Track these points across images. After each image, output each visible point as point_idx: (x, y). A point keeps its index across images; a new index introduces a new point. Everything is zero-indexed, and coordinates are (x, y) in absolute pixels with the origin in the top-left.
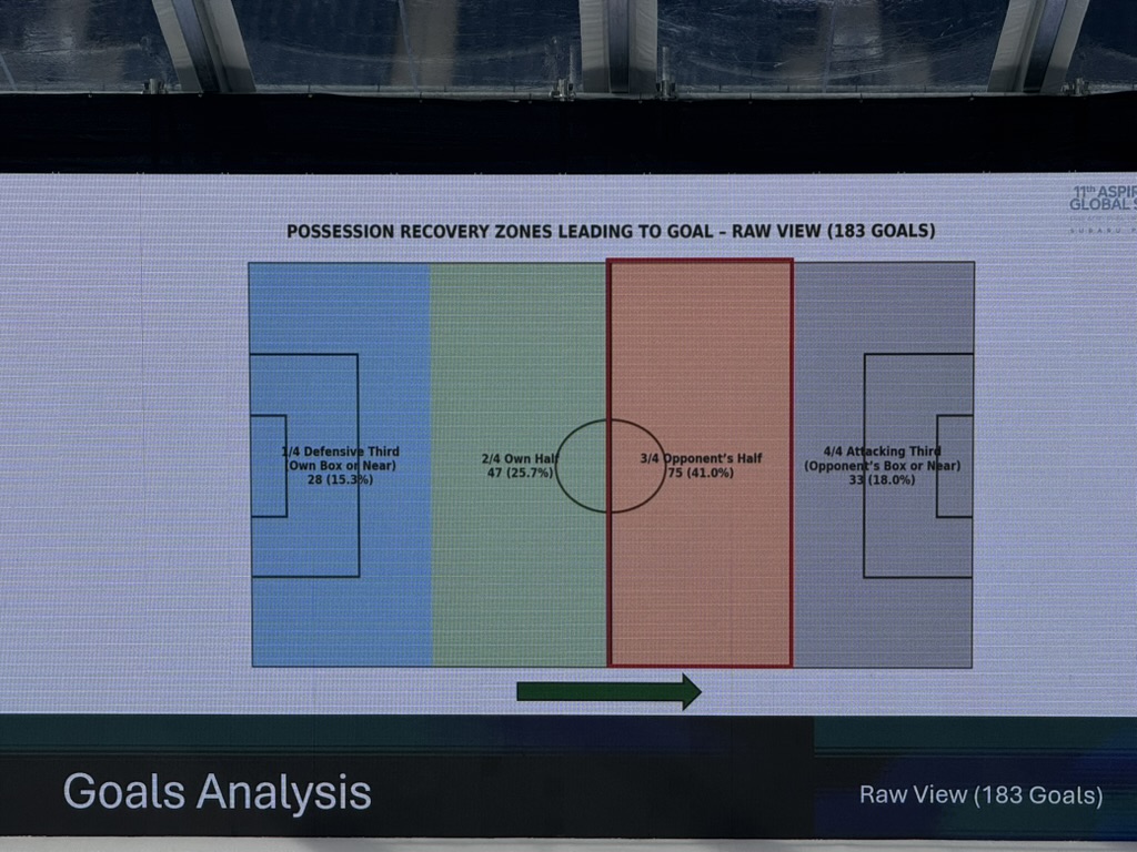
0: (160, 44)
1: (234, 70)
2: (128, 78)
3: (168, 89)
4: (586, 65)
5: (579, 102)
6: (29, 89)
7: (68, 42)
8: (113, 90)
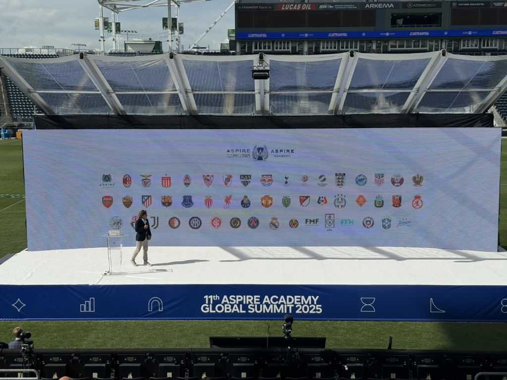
0: (181, 106)
1: (195, 111)
2: (176, 112)
3: (183, 114)
4: (257, 110)
5: (256, 116)
6: (158, 114)
7: (165, 106)
8: (173, 114)
